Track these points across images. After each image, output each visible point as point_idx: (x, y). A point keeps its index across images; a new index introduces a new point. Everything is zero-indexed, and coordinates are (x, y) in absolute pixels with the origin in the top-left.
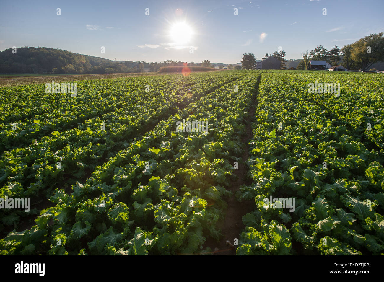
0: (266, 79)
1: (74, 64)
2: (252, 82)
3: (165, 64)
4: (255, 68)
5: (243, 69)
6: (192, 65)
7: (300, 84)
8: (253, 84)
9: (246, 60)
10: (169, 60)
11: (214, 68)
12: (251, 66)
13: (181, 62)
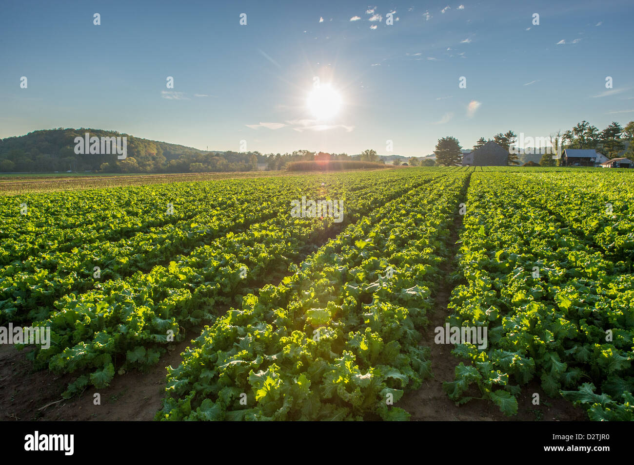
0: (478, 181)
1: (138, 156)
2: (456, 185)
3: (295, 156)
4: (461, 164)
5: (438, 165)
6: (343, 159)
7: (533, 188)
8: (458, 187)
9: (443, 150)
10: (302, 150)
11: (384, 164)
12: (452, 160)
13: (323, 153)
